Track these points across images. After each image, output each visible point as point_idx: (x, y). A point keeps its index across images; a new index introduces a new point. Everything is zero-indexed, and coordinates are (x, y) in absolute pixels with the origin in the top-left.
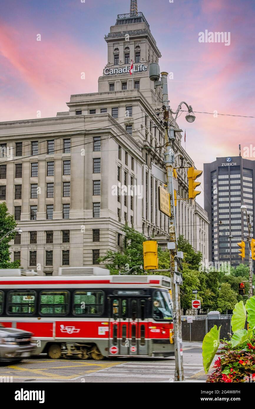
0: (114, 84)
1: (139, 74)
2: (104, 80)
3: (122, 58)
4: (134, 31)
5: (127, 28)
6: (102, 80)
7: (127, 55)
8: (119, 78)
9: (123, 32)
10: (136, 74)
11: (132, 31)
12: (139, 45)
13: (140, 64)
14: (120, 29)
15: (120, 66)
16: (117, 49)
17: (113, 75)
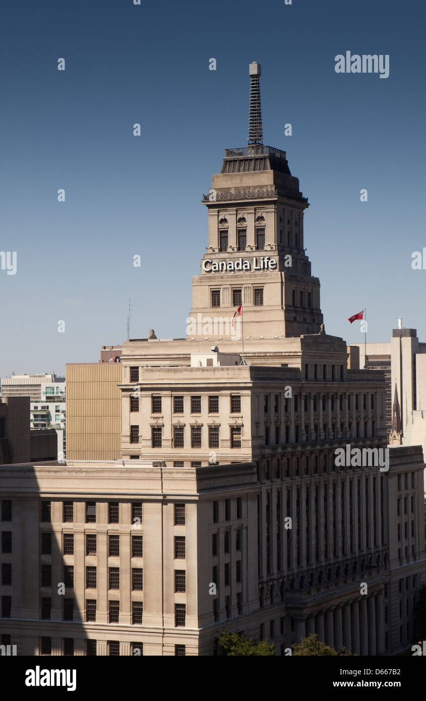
0: (219, 291)
1: (262, 275)
2: (202, 284)
3: (232, 241)
4: (255, 187)
5: (241, 180)
6: (199, 284)
7: (241, 234)
8: (228, 281)
9: (235, 188)
10: (257, 277)
11: (249, 187)
12: (264, 215)
13: (263, 253)
14: (230, 182)
15: (230, 256)
16: (224, 221)
17: (217, 274)
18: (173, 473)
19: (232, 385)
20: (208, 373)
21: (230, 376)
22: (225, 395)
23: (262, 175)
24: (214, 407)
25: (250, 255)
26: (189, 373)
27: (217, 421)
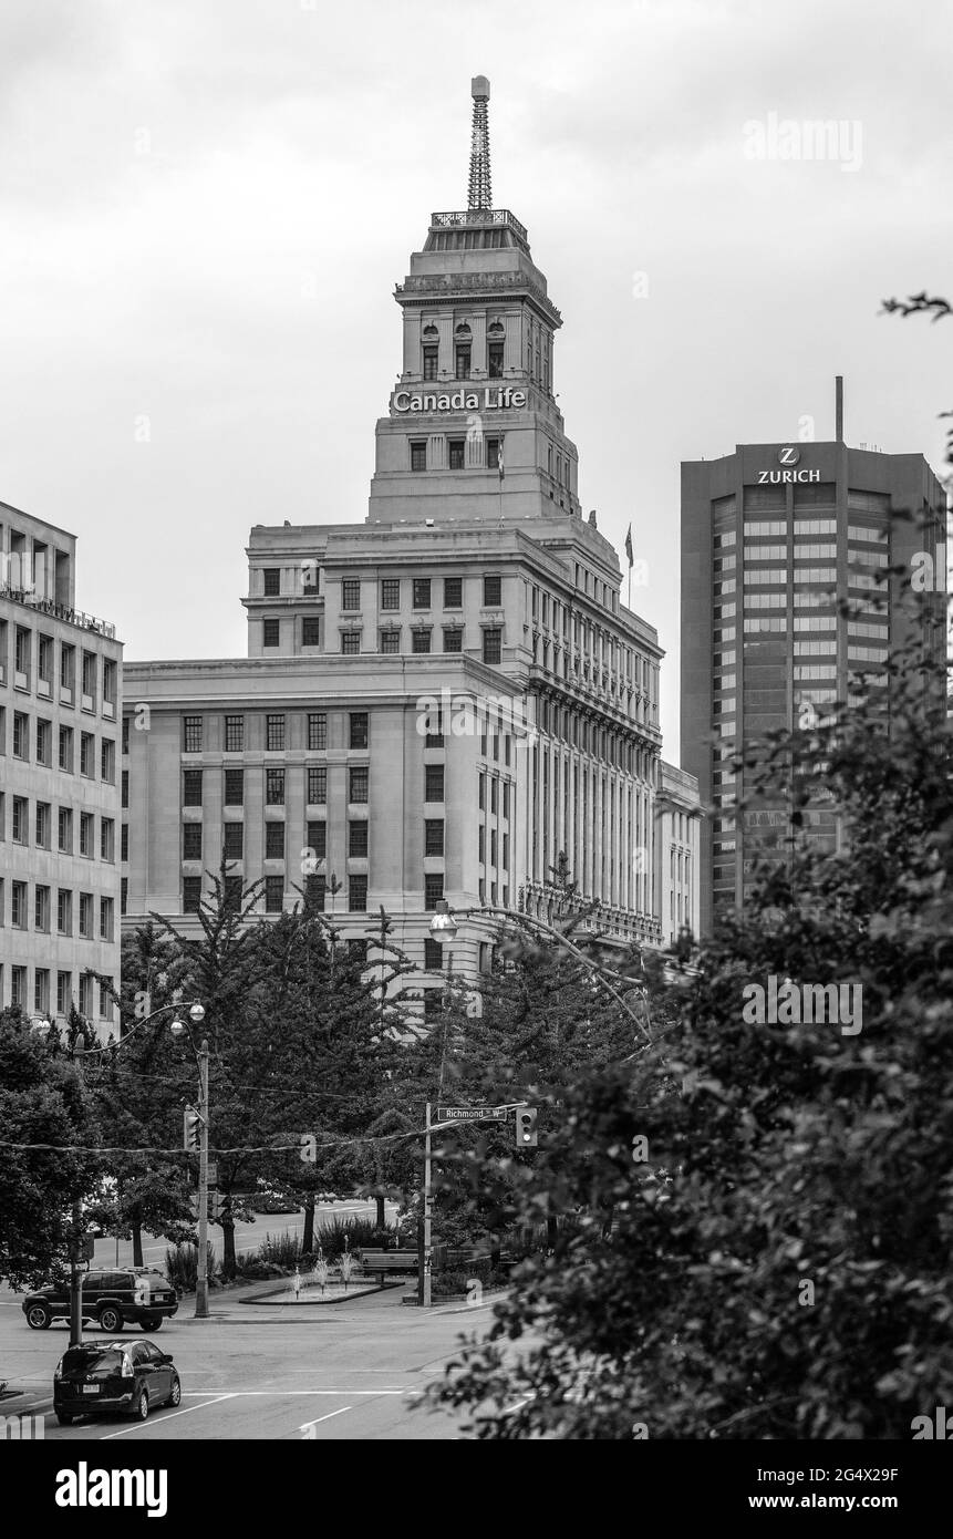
0: (425, 444)
1: (501, 417)
2: (395, 431)
3: (447, 360)
4: (487, 275)
5: (462, 262)
6: (389, 431)
7: (463, 352)
8: (440, 426)
9: (452, 276)
10: (493, 419)
11: (478, 275)
12: (502, 321)
13: (503, 383)
14: (442, 266)
15: (443, 387)
16: (431, 330)
17: (420, 416)
18: (423, 662)
19: (487, 559)
20: (444, 540)
21: (483, 545)
22: (475, 577)
23: (499, 255)
24: (453, 597)
25: (479, 386)
26: (410, 541)
27: (459, 619)
